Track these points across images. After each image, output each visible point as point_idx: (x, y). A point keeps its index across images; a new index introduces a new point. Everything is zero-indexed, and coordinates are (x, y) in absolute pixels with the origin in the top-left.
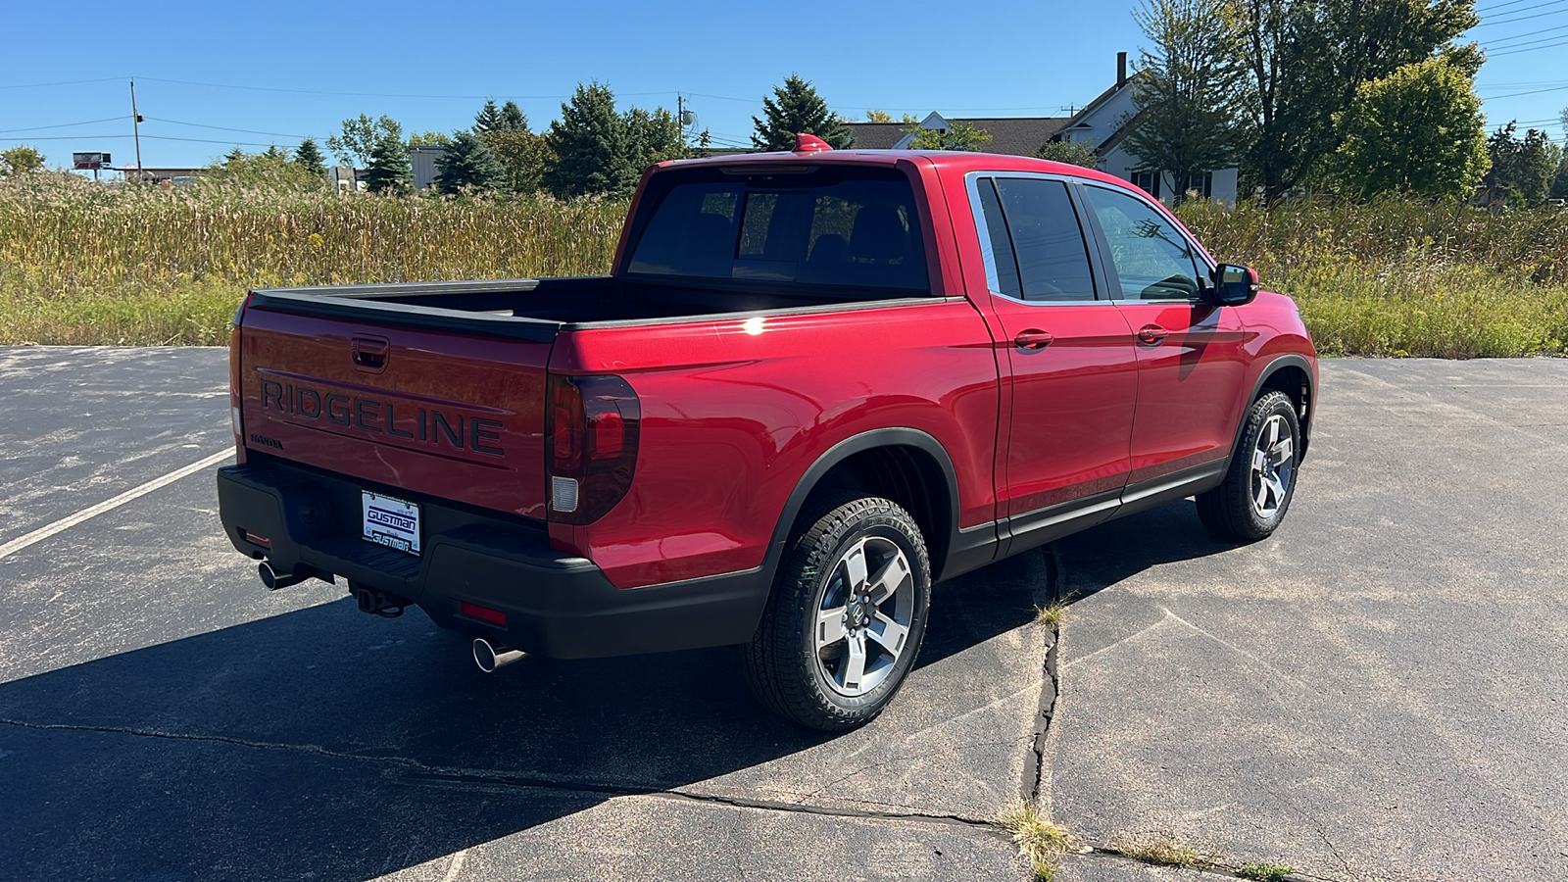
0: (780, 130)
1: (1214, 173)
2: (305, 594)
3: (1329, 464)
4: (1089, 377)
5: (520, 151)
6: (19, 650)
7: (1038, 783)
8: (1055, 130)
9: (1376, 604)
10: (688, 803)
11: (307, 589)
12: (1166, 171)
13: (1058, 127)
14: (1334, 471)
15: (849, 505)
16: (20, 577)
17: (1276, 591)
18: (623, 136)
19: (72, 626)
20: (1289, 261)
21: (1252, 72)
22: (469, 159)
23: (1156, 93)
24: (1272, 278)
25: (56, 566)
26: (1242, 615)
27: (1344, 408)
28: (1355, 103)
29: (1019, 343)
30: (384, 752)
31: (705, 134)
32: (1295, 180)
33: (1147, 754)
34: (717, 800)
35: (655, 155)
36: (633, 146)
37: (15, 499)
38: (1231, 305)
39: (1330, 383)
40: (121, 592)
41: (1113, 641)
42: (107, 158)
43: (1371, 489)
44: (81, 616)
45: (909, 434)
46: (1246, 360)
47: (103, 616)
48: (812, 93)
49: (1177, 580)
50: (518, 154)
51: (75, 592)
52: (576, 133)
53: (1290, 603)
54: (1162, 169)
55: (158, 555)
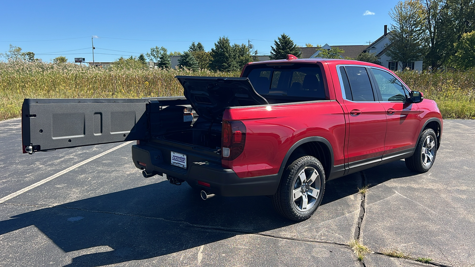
0: (279, 50)
1: (415, 62)
2: (154, 180)
3: (449, 150)
4: (374, 123)
5: (202, 57)
6: (82, 192)
7: (359, 235)
8: (365, 49)
9: (461, 191)
10: (261, 236)
11: (154, 178)
12: (400, 62)
13: (365, 48)
14: (450, 153)
15: (302, 158)
16: (79, 174)
17: (430, 186)
18: (232, 52)
19: (95, 187)
20: (438, 90)
21: (427, 31)
22: (187, 60)
23: (396, 37)
24: (433, 95)
25: (88, 171)
26: (420, 192)
27: (454, 134)
28: (461, 40)
29: (351, 113)
30: (180, 220)
31: (256, 51)
32: (441, 64)
33: (391, 229)
34: (269, 236)
35: (241, 58)
36: (235, 55)
37: (74, 154)
38: (415, 103)
39: (450, 127)
40: (106, 178)
41: (381, 199)
42: (84, 59)
43: (461, 158)
44: (97, 184)
45: (319, 138)
46: (420, 119)
47: (102, 184)
48: (289, 39)
49: (400, 182)
50: (201, 58)
51: (94, 178)
52: (219, 52)
53: (434, 190)
54: (398, 61)
55: (114, 169)
